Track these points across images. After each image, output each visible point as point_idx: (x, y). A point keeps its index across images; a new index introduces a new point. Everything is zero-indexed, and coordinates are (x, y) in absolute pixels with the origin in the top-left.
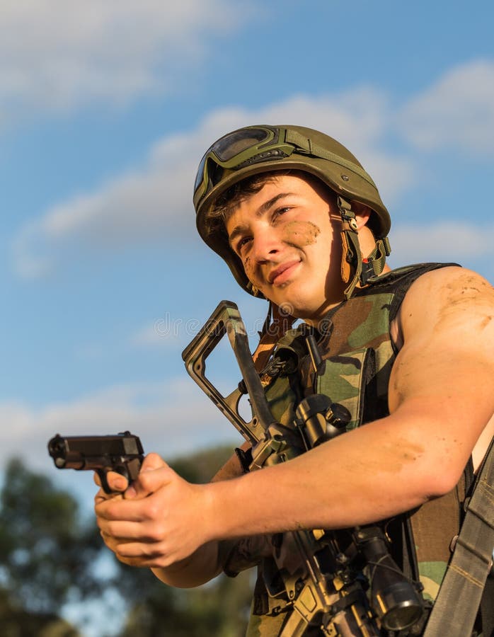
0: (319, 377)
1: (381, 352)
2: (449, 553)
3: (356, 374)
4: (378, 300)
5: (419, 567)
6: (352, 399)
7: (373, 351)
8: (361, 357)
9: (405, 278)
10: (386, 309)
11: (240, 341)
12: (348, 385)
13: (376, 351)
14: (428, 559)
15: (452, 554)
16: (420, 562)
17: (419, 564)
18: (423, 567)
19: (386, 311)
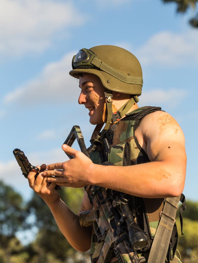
0: (109, 154)
1: (131, 143)
2: (159, 218)
3: (122, 152)
4: (129, 123)
5: (150, 224)
6: (120, 162)
7: (128, 143)
8: (123, 146)
9: (140, 114)
10: (132, 127)
11: (81, 141)
12: (119, 156)
13: (129, 143)
14: (153, 221)
15: (160, 218)
16: (150, 222)
17: (149, 223)
18: (151, 224)
19: (132, 128)
